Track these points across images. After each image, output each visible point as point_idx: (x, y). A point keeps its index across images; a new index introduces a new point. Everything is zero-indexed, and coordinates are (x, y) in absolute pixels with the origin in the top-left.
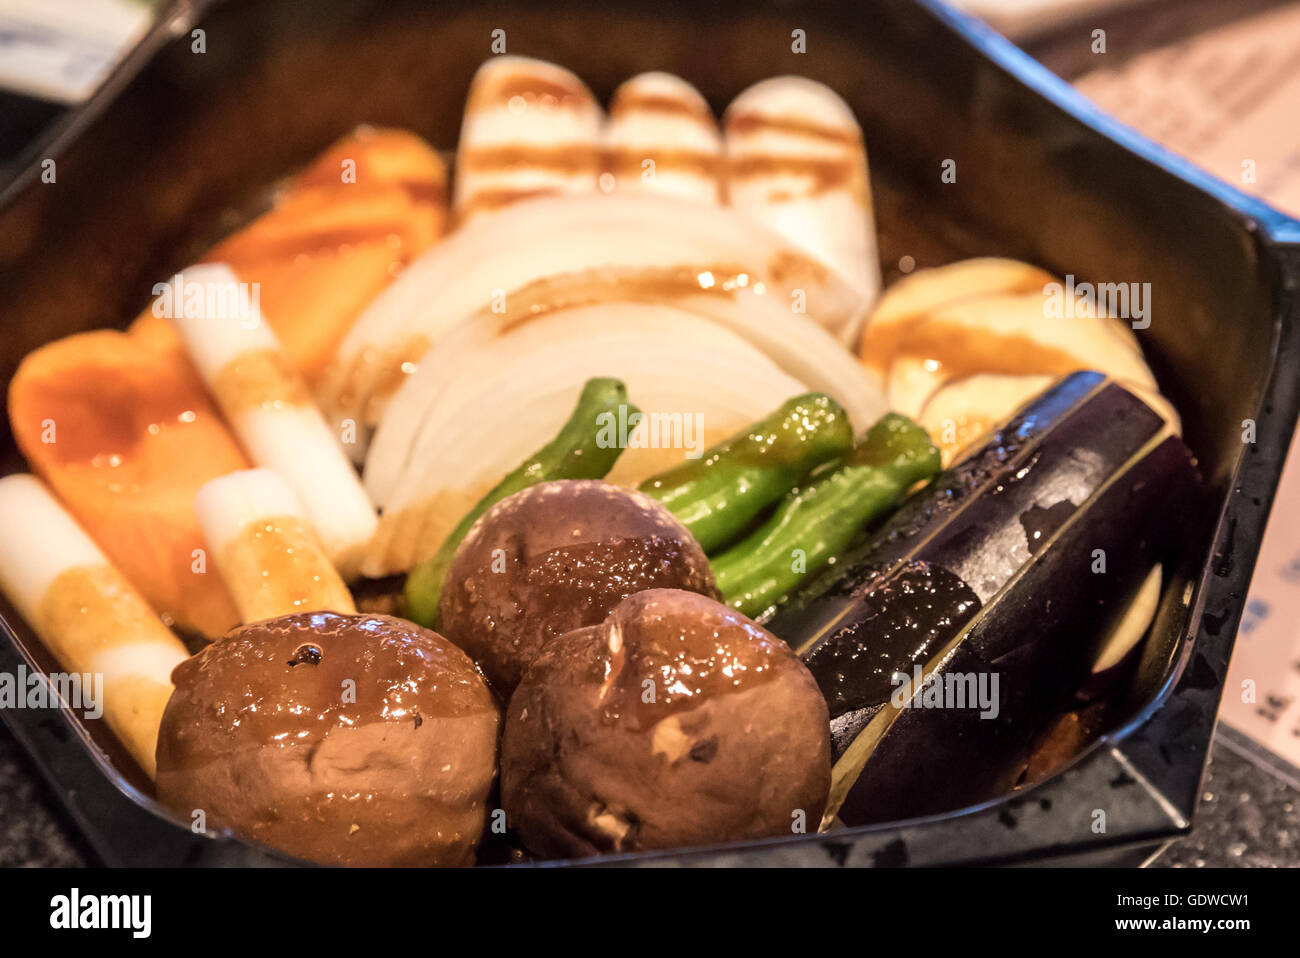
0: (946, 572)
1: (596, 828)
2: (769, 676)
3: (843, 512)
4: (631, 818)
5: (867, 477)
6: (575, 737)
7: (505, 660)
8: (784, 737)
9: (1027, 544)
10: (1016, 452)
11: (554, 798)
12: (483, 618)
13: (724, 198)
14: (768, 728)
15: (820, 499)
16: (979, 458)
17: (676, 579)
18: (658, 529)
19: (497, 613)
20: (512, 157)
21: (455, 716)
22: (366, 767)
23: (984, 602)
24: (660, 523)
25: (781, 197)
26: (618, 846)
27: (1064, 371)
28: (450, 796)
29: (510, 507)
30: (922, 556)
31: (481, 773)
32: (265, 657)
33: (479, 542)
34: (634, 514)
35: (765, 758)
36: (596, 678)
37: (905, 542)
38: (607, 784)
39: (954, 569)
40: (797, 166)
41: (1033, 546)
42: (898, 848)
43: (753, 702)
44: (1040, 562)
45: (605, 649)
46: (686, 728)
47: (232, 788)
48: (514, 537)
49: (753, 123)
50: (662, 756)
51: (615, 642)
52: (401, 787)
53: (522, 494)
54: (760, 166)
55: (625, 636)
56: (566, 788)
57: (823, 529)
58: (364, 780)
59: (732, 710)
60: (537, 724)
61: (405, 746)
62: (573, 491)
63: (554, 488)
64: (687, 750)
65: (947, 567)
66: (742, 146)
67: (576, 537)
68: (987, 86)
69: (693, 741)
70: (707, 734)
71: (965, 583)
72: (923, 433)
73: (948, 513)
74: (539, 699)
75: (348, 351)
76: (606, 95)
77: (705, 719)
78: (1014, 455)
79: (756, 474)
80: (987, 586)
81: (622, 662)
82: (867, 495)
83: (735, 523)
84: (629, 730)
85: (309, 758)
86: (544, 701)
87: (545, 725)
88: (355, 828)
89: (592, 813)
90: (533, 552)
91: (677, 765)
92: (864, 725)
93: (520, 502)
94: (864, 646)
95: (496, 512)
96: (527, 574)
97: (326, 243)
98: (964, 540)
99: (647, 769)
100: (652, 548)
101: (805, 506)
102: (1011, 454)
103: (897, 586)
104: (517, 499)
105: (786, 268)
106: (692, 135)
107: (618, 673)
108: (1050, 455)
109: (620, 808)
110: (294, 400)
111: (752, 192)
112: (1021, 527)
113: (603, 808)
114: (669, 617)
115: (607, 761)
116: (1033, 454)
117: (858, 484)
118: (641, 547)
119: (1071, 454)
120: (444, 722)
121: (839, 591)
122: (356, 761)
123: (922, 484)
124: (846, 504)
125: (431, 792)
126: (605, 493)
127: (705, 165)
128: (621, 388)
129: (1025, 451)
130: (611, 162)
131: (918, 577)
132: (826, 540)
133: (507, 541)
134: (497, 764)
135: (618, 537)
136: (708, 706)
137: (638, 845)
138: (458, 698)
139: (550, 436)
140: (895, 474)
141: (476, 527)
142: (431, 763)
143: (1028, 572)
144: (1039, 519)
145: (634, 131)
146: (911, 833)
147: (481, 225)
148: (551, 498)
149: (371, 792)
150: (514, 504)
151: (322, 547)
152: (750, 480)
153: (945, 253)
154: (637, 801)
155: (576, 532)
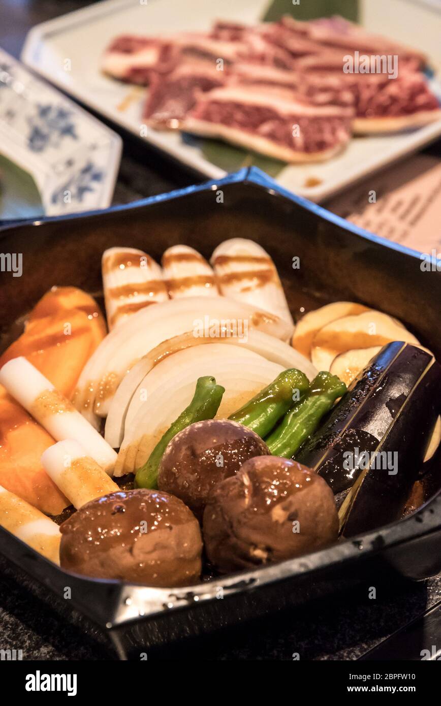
0: (362, 431)
1: (255, 556)
2: (311, 482)
3: (311, 415)
4: (268, 549)
5: (318, 400)
6: (239, 522)
7: (195, 498)
8: (322, 506)
9: (391, 415)
10: (377, 379)
11: (234, 548)
12: (183, 483)
13: (220, 292)
14: (314, 503)
15: (301, 412)
16: (361, 383)
17: (258, 452)
18: (246, 434)
19: (187, 479)
20: (128, 290)
21: (183, 524)
22: (154, 550)
23: (380, 441)
24: (246, 431)
25: (247, 290)
26: (264, 561)
27: (385, 344)
28: (190, 556)
29: (183, 435)
30: (351, 427)
31: (198, 545)
32: (102, 514)
33: (173, 452)
34: (234, 430)
35: (316, 514)
36: (243, 496)
37: (342, 422)
38: (256, 537)
39: (365, 430)
40: (250, 275)
41: (393, 415)
42: (380, 539)
43: (307, 494)
44: (397, 421)
45: (243, 484)
46: (285, 509)
47: (100, 569)
48: (188, 447)
49: (224, 260)
50: (277, 522)
51: (246, 481)
52: (169, 555)
53: (186, 430)
54: (232, 278)
55: (250, 477)
56: (239, 543)
57: (304, 423)
58: (155, 555)
59: (301, 498)
60: (220, 519)
61: (168, 538)
62: (208, 425)
63: (199, 425)
64: (287, 517)
65: (362, 430)
66: (223, 271)
67: (215, 443)
68: (321, 227)
69: (288, 513)
70: (293, 509)
71: (370, 434)
72: (336, 378)
73: (358, 408)
74: (219, 509)
75: (82, 384)
76: (158, 258)
77: (291, 504)
78: (377, 381)
79: (274, 406)
80: (379, 434)
81: (251, 488)
82: (319, 407)
83: (270, 427)
84: (262, 514)
85: (131, 551)
86: (222, 510)
87: (224, 519)
88: (155, 575)
89: (251, 550)
90: (198, 452)
91: (283, 524)
92: (344, 498)
93: (187, 433)
94: (338, 466)
95: (177, 439)
96: (198, 461)
97: (57, 339)
98: (366, 416)
99: (271, 528)
100: (246, 442)
101: (295, 415)
102: (375, 380)
103: (344, 440)
104: (185, 432)
105: (258, 320)
106: (199, 268)
107: (252, 492)
108: (391, 378)
109: (263, 546)
110: (68, 409)
111: (234, 289)
112: (387, 409)
113: (256, 546)
114: (267, 467)
115: (255, 528)
116: (384, 378)
117: (315, 403)
118: (242, 442)
119: (399, 376)
120: (180, 526)
121: (319, 447)
122: (149, 548)
123: (339, 399)
124: (311, 412)
125: (182, 556)
126: (221, 423)
127: (211, 280)
128: (213, 380)
129: (381, 378)
130: (170, 286)
131: (352, 435)
132: (306, 428)
133: (186, 450)
134: (203, 541)
135: (232, 440)
136: (291, 498)
137: (273, 559)
138: (183, 517)
139: (188, 404)
140: (329, 397)
141: (169, 446)
142: (179, 544)
143: (394, 425)
144: (393, 404)
145: (176, 271)
146: (383, 532)
147: (123, 322)
148: (199, 429)
149: (159, 560)
150: (185, 434)
151: (101, 468)
152: (272, 408)
153: (318, 304)
154: (270, 542)
155: (215, 441)
